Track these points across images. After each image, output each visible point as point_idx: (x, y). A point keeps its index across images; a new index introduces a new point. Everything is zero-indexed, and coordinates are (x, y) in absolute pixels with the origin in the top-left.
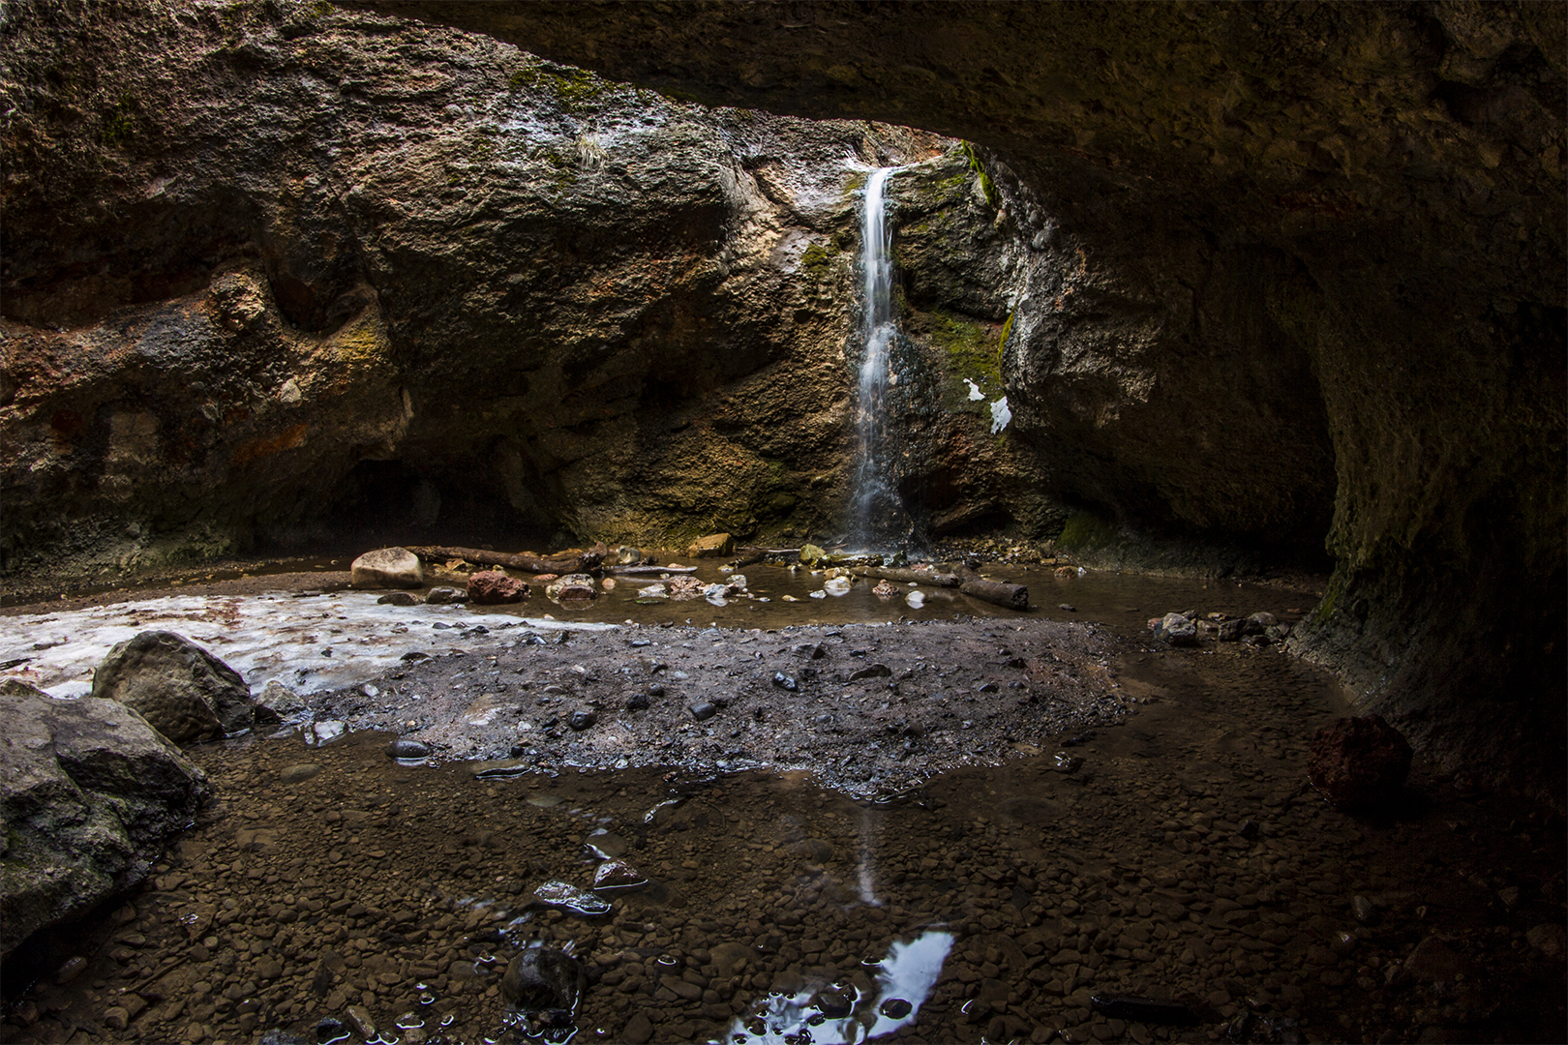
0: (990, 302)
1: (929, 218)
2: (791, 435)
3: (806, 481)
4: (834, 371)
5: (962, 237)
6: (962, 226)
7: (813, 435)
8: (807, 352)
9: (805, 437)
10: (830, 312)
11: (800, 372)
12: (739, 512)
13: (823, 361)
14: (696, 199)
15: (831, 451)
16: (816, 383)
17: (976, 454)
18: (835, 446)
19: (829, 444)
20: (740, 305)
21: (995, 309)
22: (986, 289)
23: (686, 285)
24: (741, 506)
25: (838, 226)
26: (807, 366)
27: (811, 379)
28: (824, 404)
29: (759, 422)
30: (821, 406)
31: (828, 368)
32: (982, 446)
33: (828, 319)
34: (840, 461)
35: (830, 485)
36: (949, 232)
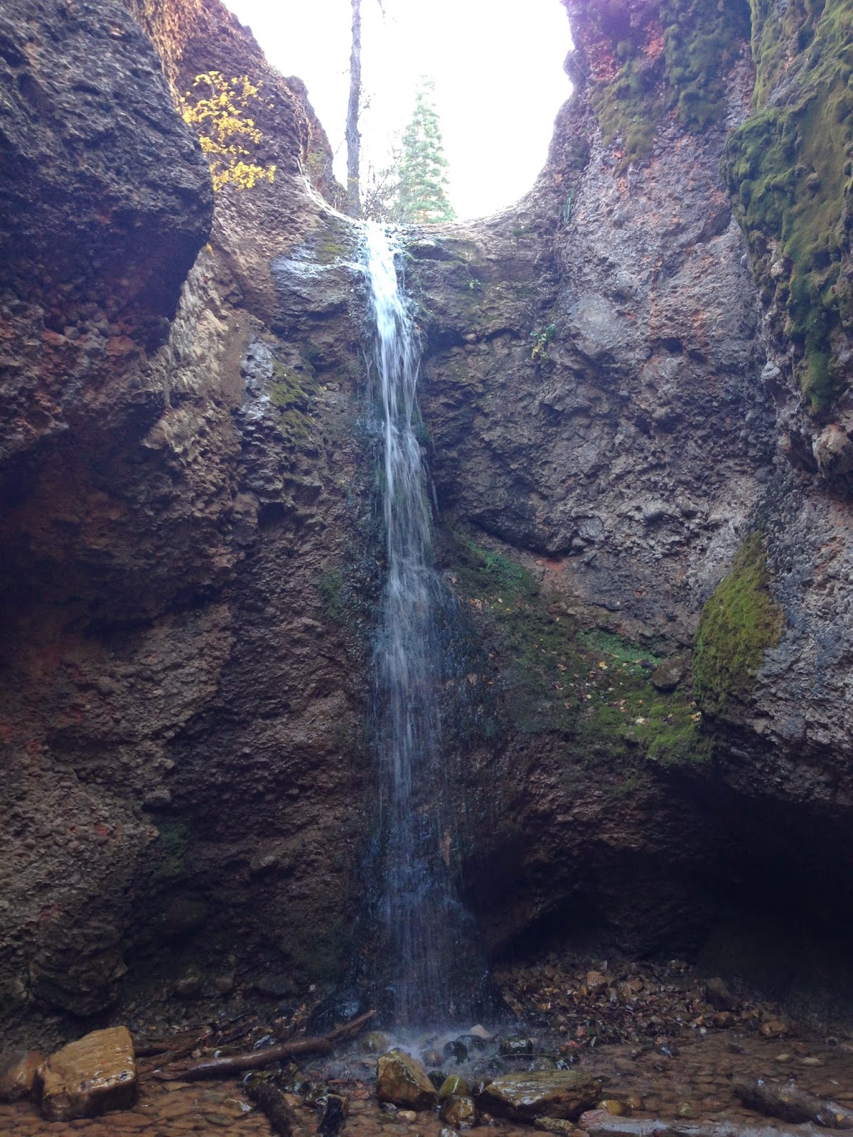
0: (547, 522)
1: (469, 353)
2: (220, 765)
3: (235, 864)
4: (320, 636)
5: (521, 399)
6: (524, 380)
7: (265, 766)
8: (273, 592)
9: (248, 768)
10: (317, 514)
11: (255, 633)
12: (96, 953)
13: (299, 613)
14: (174, 211)
15: (294, 798)
16: (281, 659)
17: (567, 809)
18: (303, 788)
19: (292, 785)
20: (178, 477)
21: (554, 535)
22: (544, 497)
23: (102, 413)
24: (99, 938)
25: (313, 328)
26: (270, 621)
27: (274, 649)
28: (293, 703)
29: (156, 735)
30: (286, 706)
31: (308, 629)
32: (580, 795)
33: (311, 527)
34: (313, 820)
35: (288, 873)
36: (503, 386)
